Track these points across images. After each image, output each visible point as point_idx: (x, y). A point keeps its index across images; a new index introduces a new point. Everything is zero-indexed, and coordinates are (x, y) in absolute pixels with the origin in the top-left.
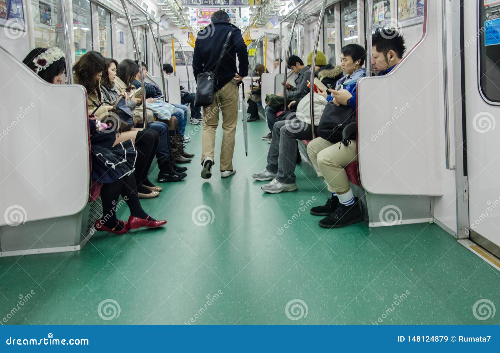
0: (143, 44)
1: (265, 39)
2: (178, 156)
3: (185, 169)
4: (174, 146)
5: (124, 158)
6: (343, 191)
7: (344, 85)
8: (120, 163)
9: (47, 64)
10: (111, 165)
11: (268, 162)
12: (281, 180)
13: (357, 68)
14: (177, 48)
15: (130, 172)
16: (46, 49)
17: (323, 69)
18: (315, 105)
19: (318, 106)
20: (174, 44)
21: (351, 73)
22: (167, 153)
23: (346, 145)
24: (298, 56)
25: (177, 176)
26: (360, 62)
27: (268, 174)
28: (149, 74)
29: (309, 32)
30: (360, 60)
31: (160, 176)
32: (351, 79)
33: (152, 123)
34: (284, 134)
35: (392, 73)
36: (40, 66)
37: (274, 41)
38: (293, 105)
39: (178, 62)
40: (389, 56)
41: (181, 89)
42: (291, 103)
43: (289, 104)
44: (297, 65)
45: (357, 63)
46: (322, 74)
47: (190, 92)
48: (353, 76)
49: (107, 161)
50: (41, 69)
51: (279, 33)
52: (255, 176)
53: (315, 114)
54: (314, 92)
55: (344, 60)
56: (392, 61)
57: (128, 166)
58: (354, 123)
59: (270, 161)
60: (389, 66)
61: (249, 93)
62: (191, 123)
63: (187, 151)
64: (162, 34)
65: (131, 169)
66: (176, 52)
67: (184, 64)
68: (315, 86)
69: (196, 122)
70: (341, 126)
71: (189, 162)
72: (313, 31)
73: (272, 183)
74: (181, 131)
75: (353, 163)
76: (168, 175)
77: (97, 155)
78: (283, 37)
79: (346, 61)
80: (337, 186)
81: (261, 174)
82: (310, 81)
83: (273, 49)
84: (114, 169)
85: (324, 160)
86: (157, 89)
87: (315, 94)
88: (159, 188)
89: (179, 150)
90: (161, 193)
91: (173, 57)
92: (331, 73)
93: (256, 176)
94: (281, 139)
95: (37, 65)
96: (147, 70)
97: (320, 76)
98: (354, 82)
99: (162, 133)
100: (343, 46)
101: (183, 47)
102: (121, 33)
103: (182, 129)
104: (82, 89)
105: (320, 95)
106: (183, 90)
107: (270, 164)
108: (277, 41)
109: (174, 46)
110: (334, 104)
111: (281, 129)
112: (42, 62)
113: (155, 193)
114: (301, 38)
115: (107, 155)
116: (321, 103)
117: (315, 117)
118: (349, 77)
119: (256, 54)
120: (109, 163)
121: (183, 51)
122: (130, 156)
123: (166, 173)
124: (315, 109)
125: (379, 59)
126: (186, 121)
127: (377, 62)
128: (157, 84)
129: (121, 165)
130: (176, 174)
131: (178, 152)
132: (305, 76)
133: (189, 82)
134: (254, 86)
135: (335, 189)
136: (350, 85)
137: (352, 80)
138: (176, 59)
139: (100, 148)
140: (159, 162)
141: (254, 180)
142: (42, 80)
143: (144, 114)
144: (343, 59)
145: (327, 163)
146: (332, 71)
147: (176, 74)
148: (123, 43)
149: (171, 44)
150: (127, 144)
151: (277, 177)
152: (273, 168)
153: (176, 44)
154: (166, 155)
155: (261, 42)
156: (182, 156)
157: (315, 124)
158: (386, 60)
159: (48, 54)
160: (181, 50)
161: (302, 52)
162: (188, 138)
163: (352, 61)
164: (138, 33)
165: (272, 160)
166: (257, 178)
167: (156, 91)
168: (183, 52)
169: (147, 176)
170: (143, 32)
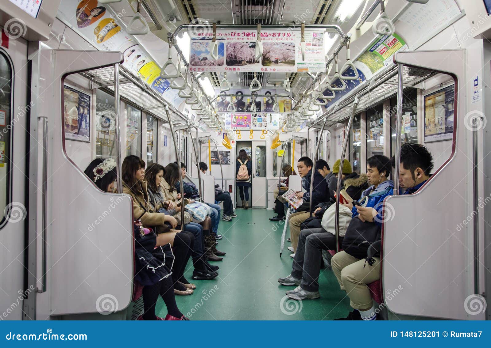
0: (183, 143)
1: (293, 141)
2: (210, 254)
3: (217, 268)
4: (208, 245)
5: (163, 262)
6: (366, 308)
7: (369, 197)
8: (160, 266)
9: (103, 173)
10: (152, 269)
11: (293, 268)
12: (304, 287)
13: (383, 180)
14: (213, 148)
15: (168, 275)
16: (104, 160)
17: (348, 178)
18: (340, 216)
19: (343, 217)
20: (211, 143)
21: (376, 184)
22: (201, 253)
23: (371, 264)
24: (324, 160)
25: (209, 275)
26: (385, 174)
27: (292, 279)
28: (188, 174)
29: (335, 138)
30: (385, 172)
31: (195, 274)
32: (377, 190)
33: (189, 224)
34: (309, 244)
35: (419, 192)
36: (98, 175)
37: (302, 143)
38: (319, 212)
39: (214, 161)
40: (416, 173)
41: (215, 188)
42: (316, 210)
43: (315, 211)
44: (324, 169)
45: (383, 174)
46: (347, 183)
47: (224, 190)
48: (378, 188)
49: (148, 265)
50: (99, 178)
51: (306, 137)
52: (280, 280)
53: (340, 225)
54: (340, 202)
55: (369, 172)
56: (419, 179)
57: (166, 269)
58: (379, 241)
59: (295, 267)
60: (416, 183)
61: (276, 193)
62: (223, 219)
63: (219, 249)
64: (200, 135)
65: (169, 273)
66: (212, 152)
67: (218, 163)
68: (341, 196)
69: (228, 219)
70: (366, 243)
71: (220, 260)
72: (339, 137)
73: (296, 289)
74: (215, 229)
75: (377, 281)
76: (202, 273)
77: (140, 259)
78: (310, 140)
79: (372, 172)
80: (360, 304)
81: (286, 279)
82: (336, 191)
83: (300, 150)
84: (154, 272)
85: (348, 277)
86: (194, 188)
87: (341, 205)
88: (193, 286)
89: (212, 249)
90: (195, 290)
91: (209, 155)
92: (357, 182)
93: (282, 281)
94: (307, 247)
95: (95, 174)
96: (186, 171)
97: (345, 185)
98: (379, 194)
99: (197, 234)
100: (368, 158)
101: (218, 147)
102: (166, 137)
103: (215, 227)
104: (129, 198)
105: (346, 206)
106: (217, 189)
107: (294, 270)
108: (304, 144)
109: (211, 145)
110: (359, 219)
111: (306, 239)
112: (100, 171)
113: (189, 291)
114: (327, 141)
115: (148, 259)
116: (346, 214)
117: (340, 228)
118: (374, 188)
119: (284, 155)
120: (150, 267)
121: (218, 150)
122: (169, 260)
123: (200, 272)
124: (340, 220)
125: (406, 176)
126: (219, 219)
127: (404, 180)
128: (195, 183)
129: (161, 269)
130: (208, 273)
131: (211, 251)
132: (330, 181)
133: (222, 179)
134: (281, 186)
135: (358, 306)
136: (376, 198)
137: (378, 192)
138: (212, 158)
139: (143, 252)
140: (194, 261)
141: (279, 284)
142: (98, 189)
143: (182, 216)
144: (369, 170)
145: (350, 280)
146: (357, 180)
147: (212, 173)
148: (167, 146)
149: (208, 144)
150: (166, 248)
151: (301, 285)
152: (297, 274)
153: (212, 144)
154: (200, 254)
155: (289, 144)
156: (215, 254)
157: (340, 235)
158: (413, 177)
159: (105, 164)
160: (216, 150)
161: (328, 157)
162: (220, 235)
163: (378, 172)
164: (180, 135)
165: (297, 266)
166: (282, 282)
167: (193, 191)
168: (218, 152)
169: (183, 274)
170: (184, 134)
